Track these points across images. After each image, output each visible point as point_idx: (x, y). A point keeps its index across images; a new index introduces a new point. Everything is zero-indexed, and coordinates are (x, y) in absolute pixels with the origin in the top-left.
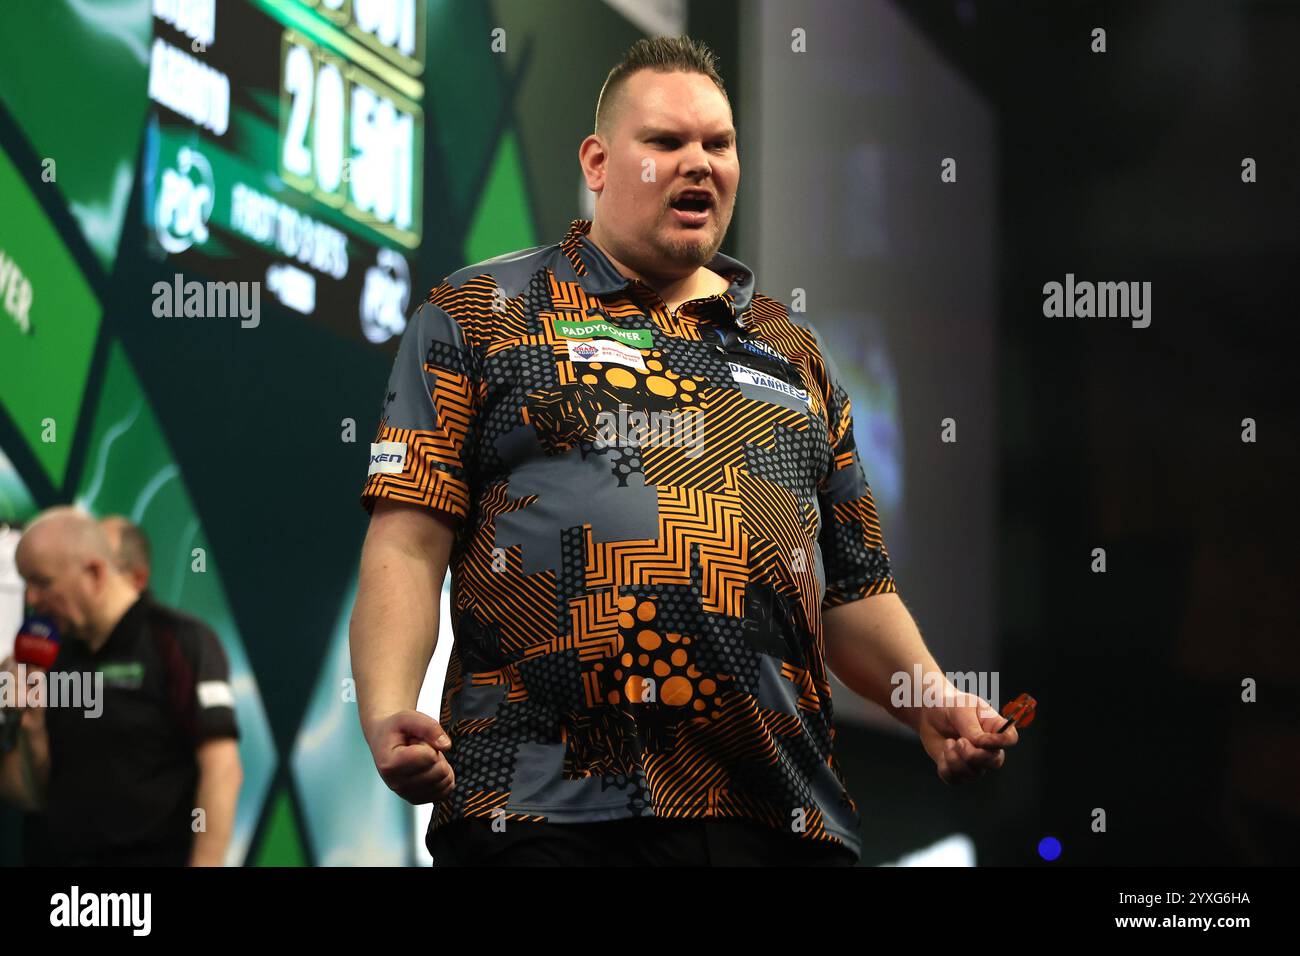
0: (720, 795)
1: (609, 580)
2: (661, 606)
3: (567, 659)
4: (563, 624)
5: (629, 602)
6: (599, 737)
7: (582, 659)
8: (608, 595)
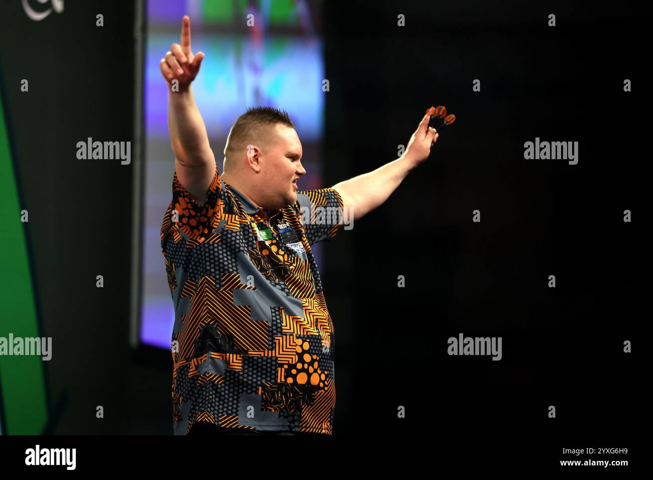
0: (327, 425)
1: (292, 331)
2: (311, 344)
3: (272, 361)
4: (272, 345)
5: (299, 342)
6: (279, 395)
7: (279, 362)
8: (291, 337)
